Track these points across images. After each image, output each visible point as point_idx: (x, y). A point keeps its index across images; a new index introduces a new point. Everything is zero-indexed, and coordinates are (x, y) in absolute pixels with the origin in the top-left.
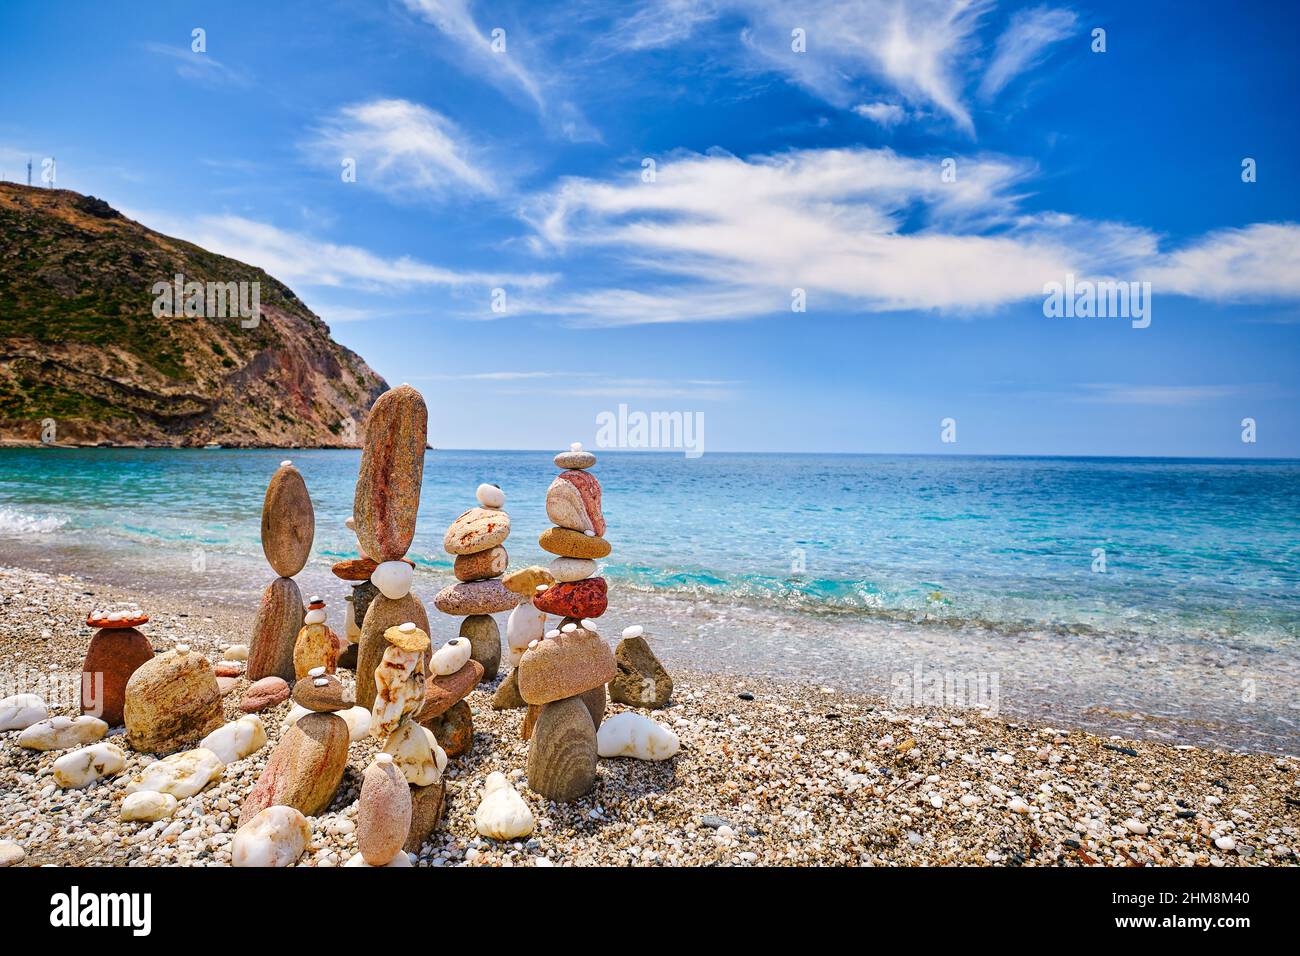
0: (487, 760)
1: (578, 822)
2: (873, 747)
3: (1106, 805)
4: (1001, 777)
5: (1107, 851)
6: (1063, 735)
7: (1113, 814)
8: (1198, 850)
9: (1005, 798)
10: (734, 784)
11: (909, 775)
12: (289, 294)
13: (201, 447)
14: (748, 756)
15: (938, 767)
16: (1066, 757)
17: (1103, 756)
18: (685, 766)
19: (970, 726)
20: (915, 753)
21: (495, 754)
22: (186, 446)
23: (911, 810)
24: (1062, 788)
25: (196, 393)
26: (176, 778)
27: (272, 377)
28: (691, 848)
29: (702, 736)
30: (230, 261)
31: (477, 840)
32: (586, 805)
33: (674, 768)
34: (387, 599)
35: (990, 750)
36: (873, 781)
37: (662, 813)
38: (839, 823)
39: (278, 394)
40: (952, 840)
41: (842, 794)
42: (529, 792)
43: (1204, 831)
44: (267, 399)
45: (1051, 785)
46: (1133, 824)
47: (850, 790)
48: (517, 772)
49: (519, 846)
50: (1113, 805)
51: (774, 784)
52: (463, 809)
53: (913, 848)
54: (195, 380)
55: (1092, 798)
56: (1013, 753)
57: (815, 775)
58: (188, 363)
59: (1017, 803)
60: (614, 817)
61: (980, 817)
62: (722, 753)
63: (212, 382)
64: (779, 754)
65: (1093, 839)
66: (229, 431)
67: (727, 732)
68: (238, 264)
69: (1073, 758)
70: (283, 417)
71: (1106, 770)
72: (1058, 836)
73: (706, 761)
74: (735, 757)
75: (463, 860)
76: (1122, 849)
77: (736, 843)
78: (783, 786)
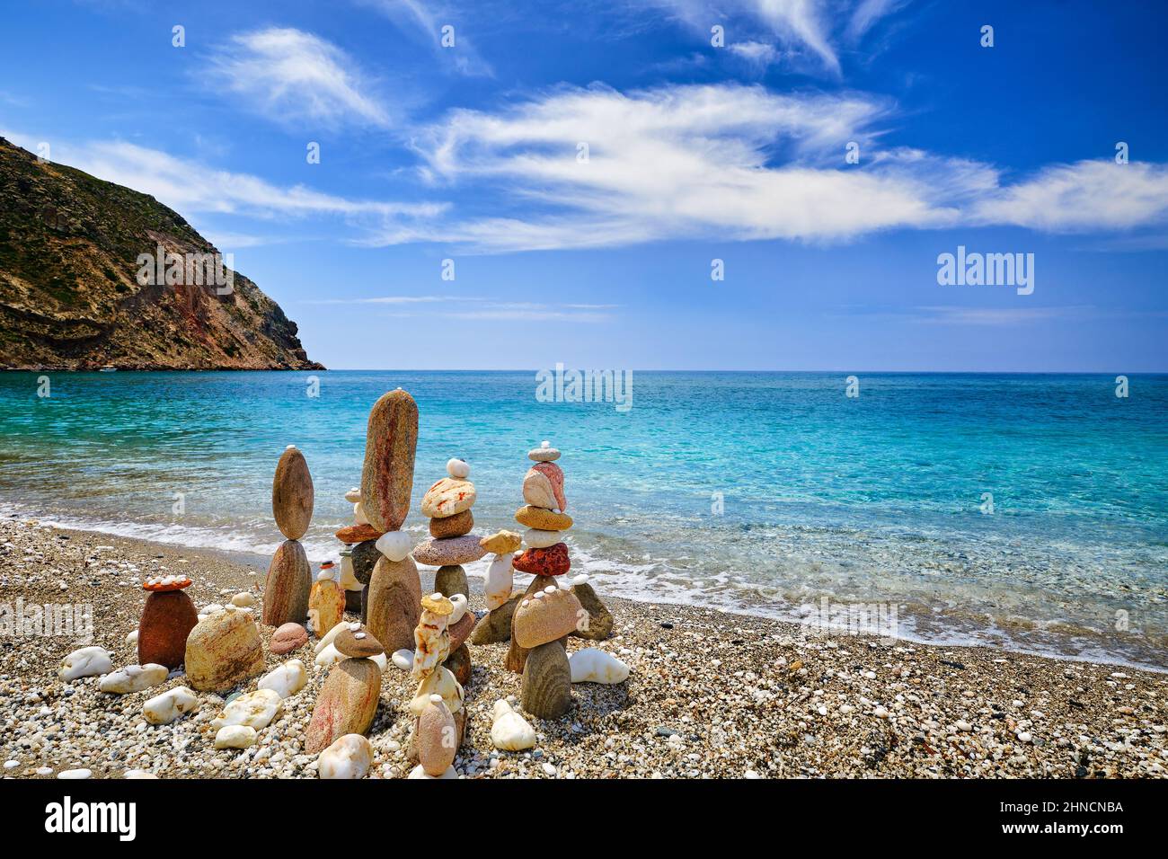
0: (486, 689)
1: (564, 735)
2: (770, 667)
3: (943, 709)
4: (867, 689)
5: (944, 744)
6: (910, 653)
7: (948, 716)
8: (1006, 742)
9: (870, 707)
10: (673, 701)
11: (800, 689)
12: (181, 221)
13: (96, 370)
14: (679, 678)
15: (821, 683)
16: (913, 672)
17: (940, 670)
18: (635, 687)
19: (841, 648)
20: (803, 671)
21: (490, 684)
22: (82, 369)
23: (805, 717)
24: (911, 698)
25: (90, 317)
26: (253, 714)
27: (166, 302)
28: (652, 752)
29: (643, 662)
30: (120, 188)
31: (495, 752)
32: (568, 722)
33: (626, 689)
34: (390, 561)
35: (858, 668)
36: (775, 696)
37: (624, 726)
38: (755, 729)
39: (173, 318)
40: (836, 740)
41: (753, 706)
42: (525, 713)
43: (1011, 728)
44: (162, 323)
45: (903, 695)
46: (962, 724)
47: (759, 703)
48: (511, 698)
49: (528, 755)
50: (947, 710)
51: (703, 700)
52: (481, 729)
53: (809, 746)
54: (89, 304)
55: (933, 705)
56: (875, 670)
57: (732, 692)
58: (81, 288)
59: (880, 711)
60: (589, 730)
61: (855, 722)
62: (659, 676)
63: (106, 307)
64: (703, 676)
65: (934, 736)
66: (125, 354)
67: (660, 658)
68: (128, 191)
69: (918, 672)
70: (178, 341)
71: (942, 681)
72: (910, 734)
73: (649, 682)
74: (670, 679)
75: (489, 767)
76: (954, 743)
77: (684, 747)
78: (709, 701)
